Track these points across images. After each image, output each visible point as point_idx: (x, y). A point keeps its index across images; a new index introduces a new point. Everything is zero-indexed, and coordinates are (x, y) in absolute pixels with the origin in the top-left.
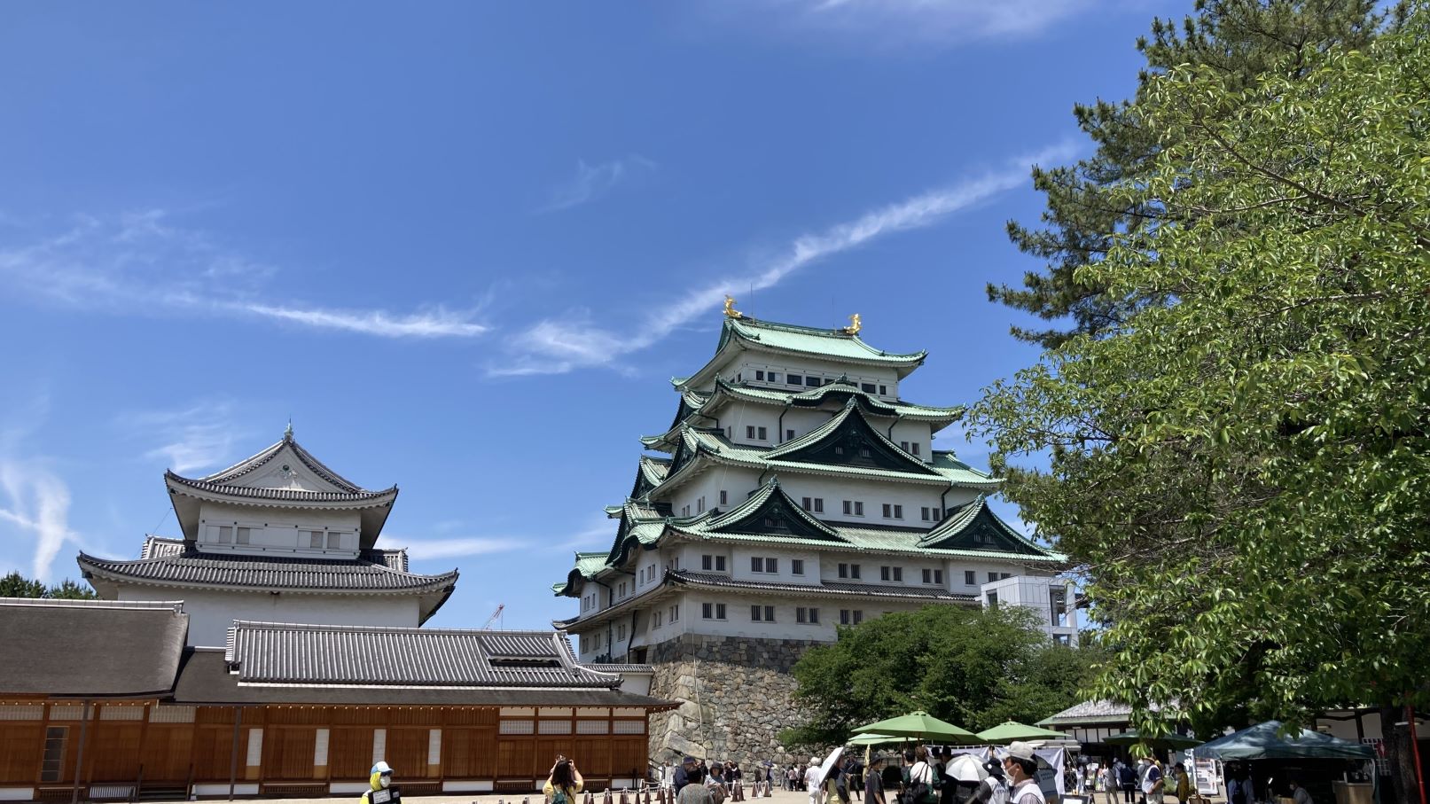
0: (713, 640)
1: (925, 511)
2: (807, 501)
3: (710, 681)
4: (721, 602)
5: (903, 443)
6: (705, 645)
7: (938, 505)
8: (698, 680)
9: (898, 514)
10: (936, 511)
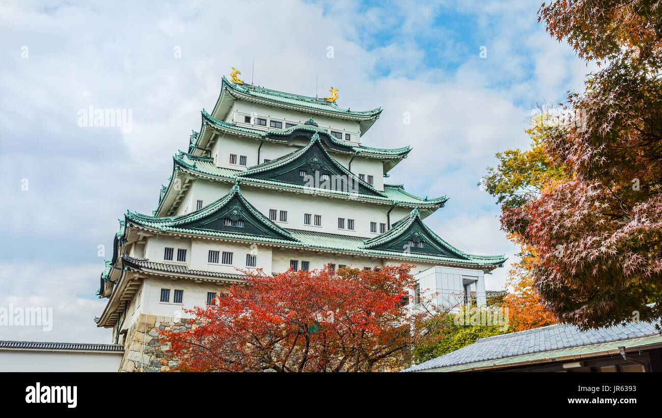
0: (166, 321)
1: (373, 224)
2: (273, 212)
3: (157, 357)
4: (179, 288)
5: (360, 175)
6: (158, 325)
7: (385, 221)
8: (146, 356)
9: (351, 227)
10: (382, 225)
